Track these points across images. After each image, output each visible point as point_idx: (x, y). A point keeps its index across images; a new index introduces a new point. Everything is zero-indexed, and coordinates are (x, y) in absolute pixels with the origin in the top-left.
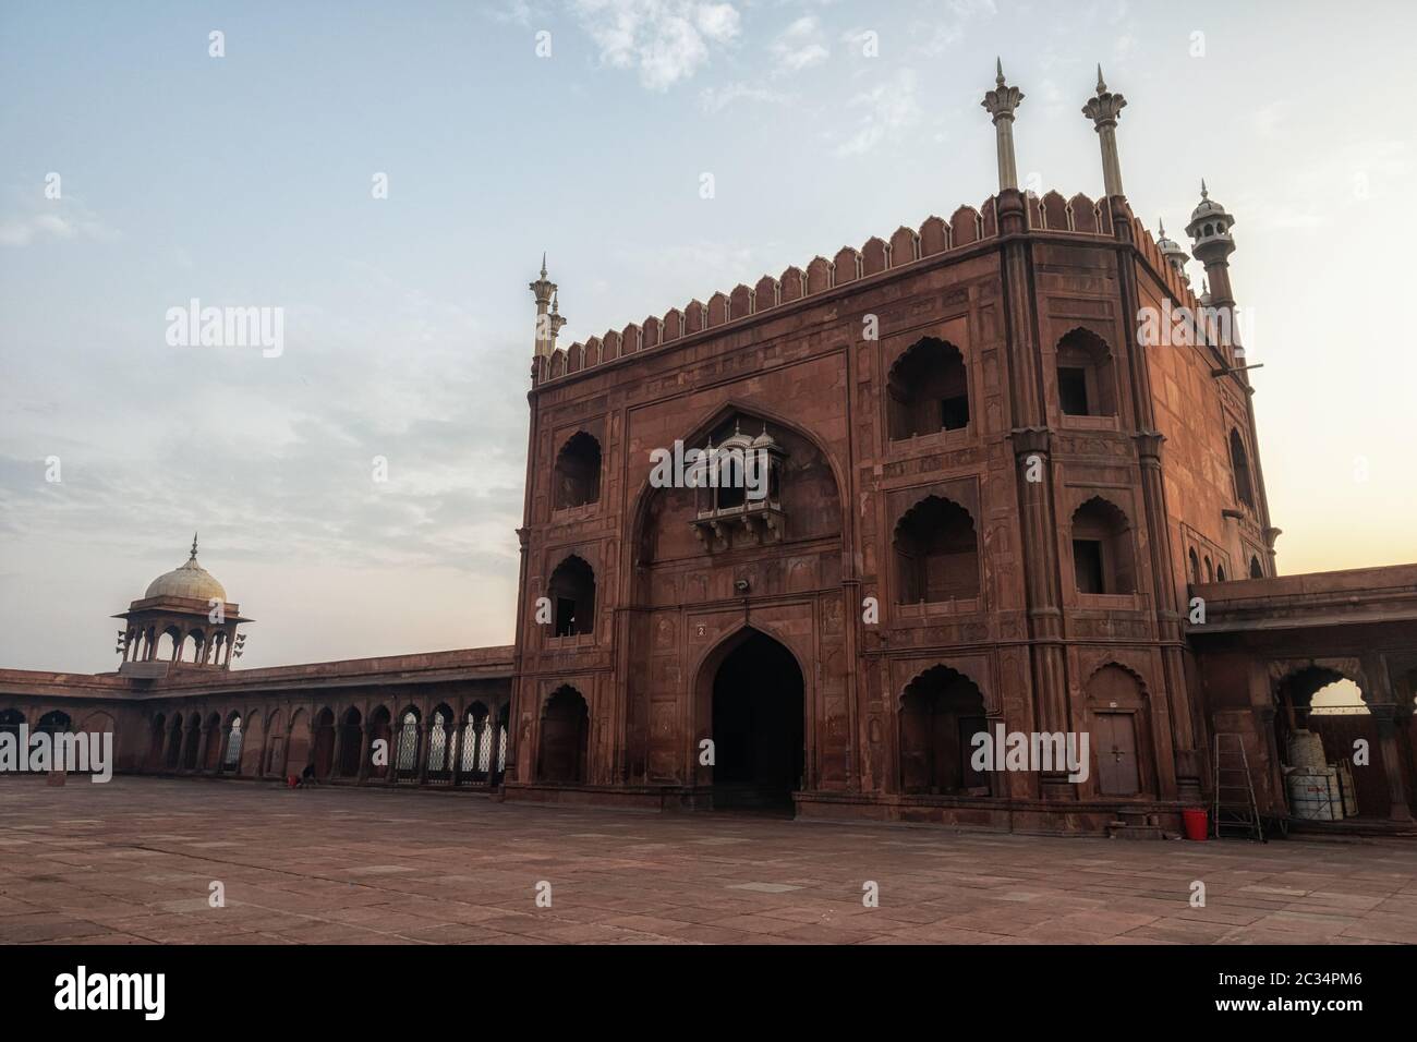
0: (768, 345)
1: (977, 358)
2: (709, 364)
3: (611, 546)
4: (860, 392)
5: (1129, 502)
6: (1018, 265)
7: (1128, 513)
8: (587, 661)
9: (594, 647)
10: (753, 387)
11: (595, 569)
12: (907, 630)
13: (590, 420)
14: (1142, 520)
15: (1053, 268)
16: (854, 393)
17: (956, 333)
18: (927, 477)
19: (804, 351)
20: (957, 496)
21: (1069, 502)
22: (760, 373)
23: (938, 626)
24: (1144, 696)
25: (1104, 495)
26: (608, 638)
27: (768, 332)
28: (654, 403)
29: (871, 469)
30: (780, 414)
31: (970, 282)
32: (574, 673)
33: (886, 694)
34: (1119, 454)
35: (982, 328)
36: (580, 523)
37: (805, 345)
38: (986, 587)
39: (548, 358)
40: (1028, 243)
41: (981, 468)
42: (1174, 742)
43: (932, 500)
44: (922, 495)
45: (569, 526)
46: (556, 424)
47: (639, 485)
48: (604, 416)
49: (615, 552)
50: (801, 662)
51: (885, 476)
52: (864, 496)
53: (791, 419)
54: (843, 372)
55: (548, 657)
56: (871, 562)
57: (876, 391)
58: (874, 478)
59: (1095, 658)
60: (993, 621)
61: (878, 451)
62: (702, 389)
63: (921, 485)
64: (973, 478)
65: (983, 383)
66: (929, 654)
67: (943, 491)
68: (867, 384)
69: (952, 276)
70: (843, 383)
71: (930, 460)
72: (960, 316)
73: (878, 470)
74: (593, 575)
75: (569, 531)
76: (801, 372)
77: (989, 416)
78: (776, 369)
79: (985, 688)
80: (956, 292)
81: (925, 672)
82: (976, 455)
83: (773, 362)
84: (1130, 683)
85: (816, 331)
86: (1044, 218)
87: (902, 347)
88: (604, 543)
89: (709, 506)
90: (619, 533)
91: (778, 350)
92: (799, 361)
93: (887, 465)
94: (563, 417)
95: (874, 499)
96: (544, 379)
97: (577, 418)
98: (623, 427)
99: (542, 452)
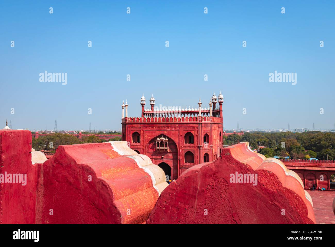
1: (195, 136)
2: (159, 127)
5: (209, 153)
6: (201, 125)
7: (209, 154)
10: (166, 132)
11: (140, 152)
13: (138, 130)
14: (210, 155)
15: (204, 126)
16: (180, 136)
17: (193, 132)
18: (189, 149)
20: (192, 152)
21: (204, 153)
22: (167, 130)
23: (189, 165)
25: (207, 152)
28: (150, 131)
29: (182, 147)
30: (169, 136)
31: (195, 126)
34: (209, 148)
35: (196, 132)
36: (137, 146)
37: (173, 128)
38: (194, 162)
39: (129, 118)
40: (202, 123)
45: (135, 146)
47: (147, 142)
48: (140, 130)
49: (144, 151)
52: (181, 150)
53: (171, 138)
54: (178, 133)
56: (181, 157)
58: (182, 148)
61: (183, 144)
62: (157, 131)
63: (188, 150)
64: (194, 150)
65: (196, 139)
67: (190, 151)
68: (182, 136)
69: (193, 125)
70: (178, 135)
71: (189, 147)
72: (194, 130)
73: (183, 147)
76: (173, 132)
77: (196, 143)
78: (169, 131)
80: (194, 127)
82: (194, 147)
83: (168, 129)
85: (175, 127)
86: (203, 120)
87: (186, 132)
88: (142, 149)
89: (158, 147)
90: (144, 148)
91: (169, 128)
92: (172, 130)
93: (184, 147)
94: (132, 129)
95: (182, 150)
96: (129, 122)
97: (135, 129)
98: (144, 133)
99: (129, 133)
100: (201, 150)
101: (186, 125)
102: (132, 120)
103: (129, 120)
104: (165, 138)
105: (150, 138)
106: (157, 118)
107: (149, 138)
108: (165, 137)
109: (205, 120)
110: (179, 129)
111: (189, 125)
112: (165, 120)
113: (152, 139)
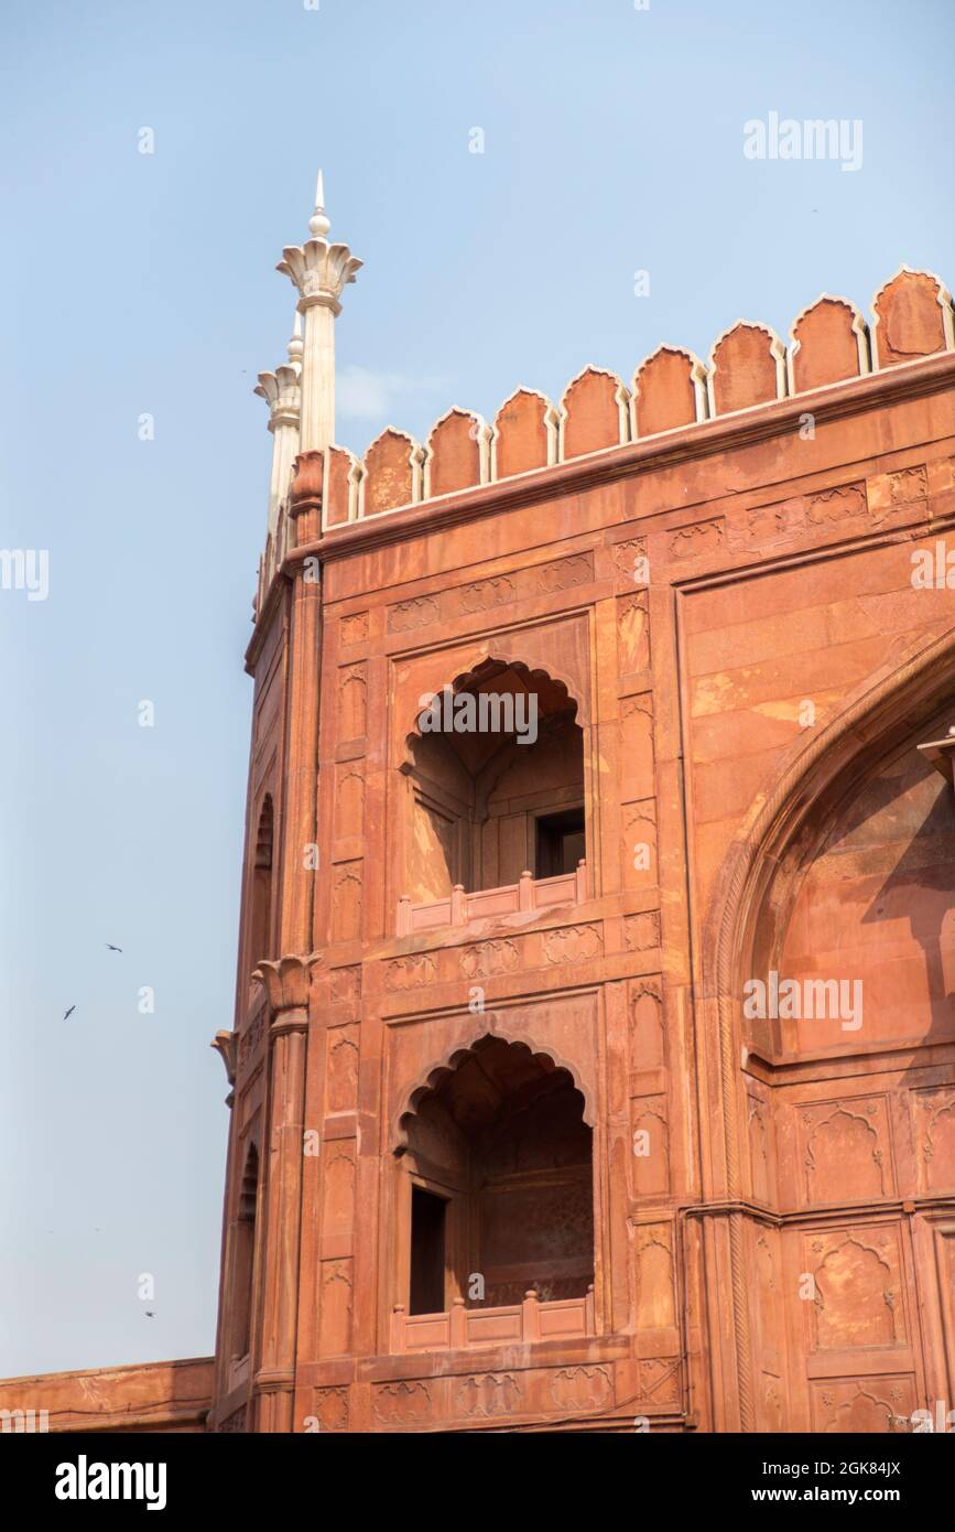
3: (647, 1003)
9: (604, 1343)
11: (583, 1083)
26: (656, 1312)
28: (779, 566)
36: (514, 937)
39: (357, 460)
45: (471, 945)
46: (398, 642)
47: (744, 812)
49: (666, 1023)
74: (578, 1100)
75: (468, 962)
88: (616, 997)
90: (674, 962)
94: (423, 625)
96: (349, 513)
97: (475, 622)
98: (664, 642)
99: (349, 723)
102: (420, 472)
107: (782, 710)
113: (855, 729)
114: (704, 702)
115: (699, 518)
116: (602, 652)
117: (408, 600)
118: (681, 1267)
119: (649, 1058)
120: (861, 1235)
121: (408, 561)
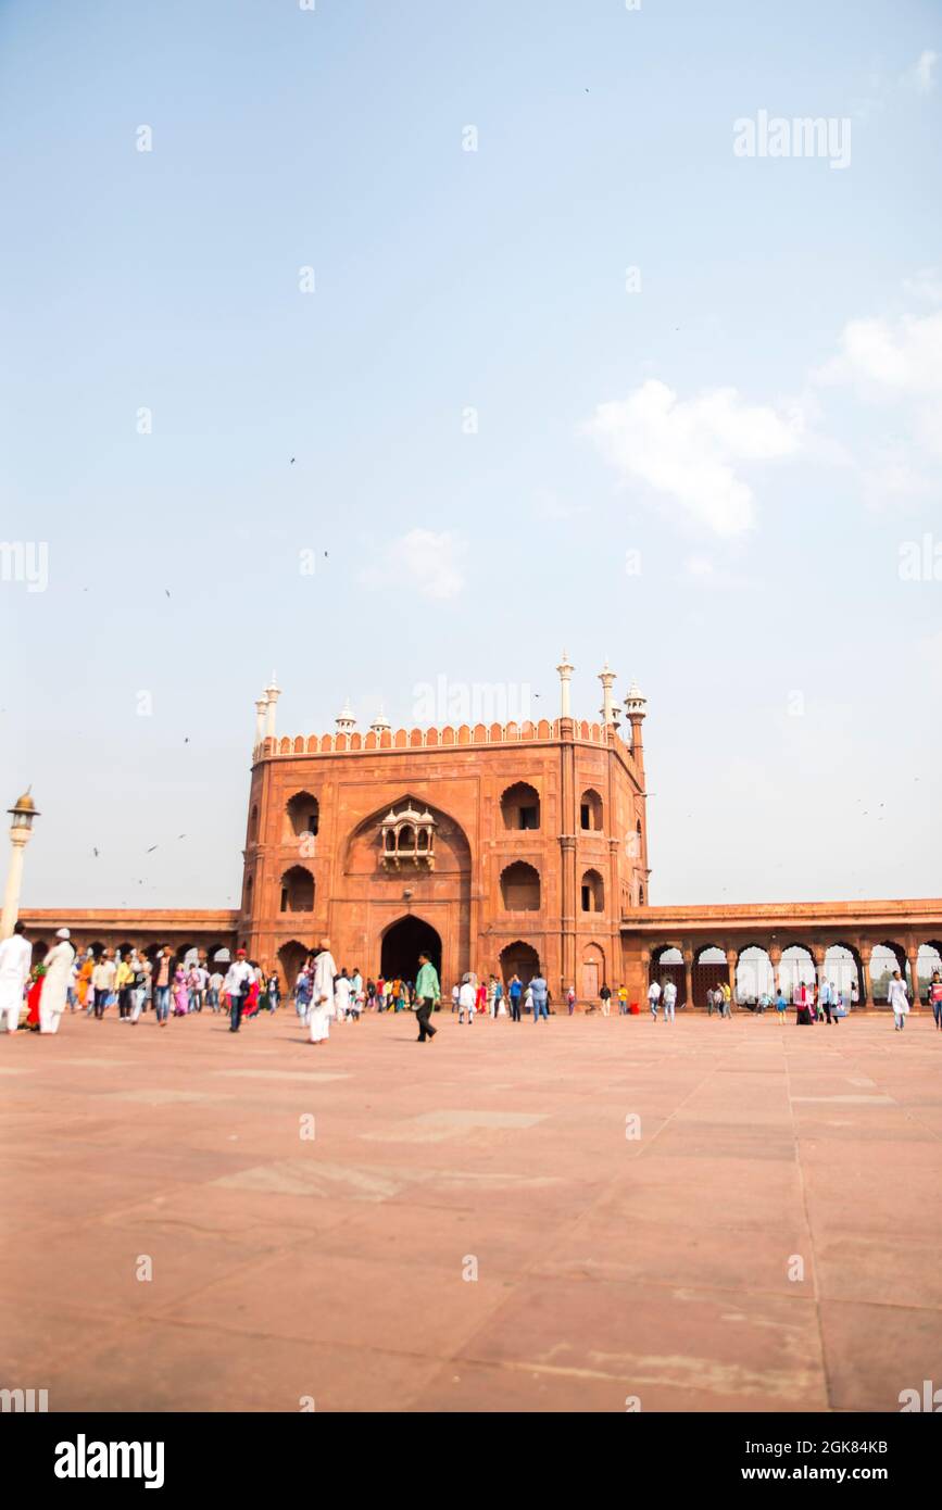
0: (434, 766)
1: (547, 797)
2: (396, 769)
3: (327, 864)
4: (485, 802)
5: (604, 872)
6: (568, 753)
7: (604, 877)
8: (309, 928)
9: (314, 920)
10: (423, 787)
11: (315, 875)
12: (504, 924)
13: (311, 786)
14: (609, 879)
15: (582, 759)
16: (482, 802)
17: (536, 782)
18: (519, 851)
19: (454, 774)
20: (532, 862)
21: (582, 870)
22: (427, 780)
23: (518, 922)
24: (603, 957)
25: (595, 868)
26: (323, 917)
27: (433, 758)
28: (359, 784)
29: (489, 843)
30: (438, 805)
31: (545, 759)
32: (298, 934)
33: (492, 953)
34: (604, 850)
35: (549, 783)
37: (455, 771)
38: (542, 906)
39: (279, 741)
40: (573, 746)
41: (544, 851)
42: (613, 976)
43: (520, 862)
44: (516, 859)
45: (296, 847)
46: (285, 782)
47: (347, 829)
48: (321, 785)
49: (330, 867)
50: (441, 935)
51: (497, 847)
52: (485, 856)
53: (446, 810)
54: (476, 790)
55: (279, 923)
56: (487, 889)
57: (493, 803)
58: (490, 848)
59: (588, 940)
60: (546, 922)
61: (494, 834)
62: (390, 782)
63: (514, 855)
64: (541, 855)
65: (547, 809)
66: (514, 935)
67: (524, 859)
68: (488, 799)
69: (537, 753)
70: (475, 795)
71: (521, 842)
72: (539, 775)
73: (493, 844)
74: (313, 878)
75: (295, 850)
76: (451, 784)
77: (550, 826)
78: (438, 780)
79: (539, 952)
80: (539, 762)
81: (512, 944)
82: (543, 844)
83: (435, 776)
84: (597, 950)
85: (461, 765)
86: (580, 734)
87: (508, 783)
88: (321, 861)
89: (392, 849)
90: (332, 856)
91: (439, 770)
92: (451, 779)
93: (498, 842)
94: (290, 780)
95: (490, 857)
96: (276, 753)
97: (301, 782)
98: (336, 794)
99: (274, 799)
100: (571, 855)
101: (506, 754)
102: (292, 748)
103: (278, 748)
104: (422, 813)
105: (360, 815)
106: (389, 735)
107: (355, 812)
108: (420, 806)
109: (585, 734)
110: (478, 771)
111: (519, 753)
112: (424, 740)
113: (368, 817)
114: (342, 808)
115: (344, 771)
116: (324, 794)
117: (289, 774)
118: (328, 909)
119: (326, 872)
120: (359, 904)
121: (289, 766)
